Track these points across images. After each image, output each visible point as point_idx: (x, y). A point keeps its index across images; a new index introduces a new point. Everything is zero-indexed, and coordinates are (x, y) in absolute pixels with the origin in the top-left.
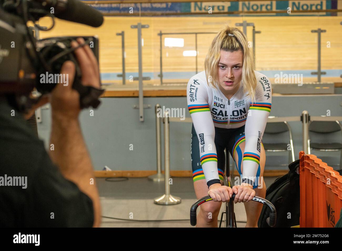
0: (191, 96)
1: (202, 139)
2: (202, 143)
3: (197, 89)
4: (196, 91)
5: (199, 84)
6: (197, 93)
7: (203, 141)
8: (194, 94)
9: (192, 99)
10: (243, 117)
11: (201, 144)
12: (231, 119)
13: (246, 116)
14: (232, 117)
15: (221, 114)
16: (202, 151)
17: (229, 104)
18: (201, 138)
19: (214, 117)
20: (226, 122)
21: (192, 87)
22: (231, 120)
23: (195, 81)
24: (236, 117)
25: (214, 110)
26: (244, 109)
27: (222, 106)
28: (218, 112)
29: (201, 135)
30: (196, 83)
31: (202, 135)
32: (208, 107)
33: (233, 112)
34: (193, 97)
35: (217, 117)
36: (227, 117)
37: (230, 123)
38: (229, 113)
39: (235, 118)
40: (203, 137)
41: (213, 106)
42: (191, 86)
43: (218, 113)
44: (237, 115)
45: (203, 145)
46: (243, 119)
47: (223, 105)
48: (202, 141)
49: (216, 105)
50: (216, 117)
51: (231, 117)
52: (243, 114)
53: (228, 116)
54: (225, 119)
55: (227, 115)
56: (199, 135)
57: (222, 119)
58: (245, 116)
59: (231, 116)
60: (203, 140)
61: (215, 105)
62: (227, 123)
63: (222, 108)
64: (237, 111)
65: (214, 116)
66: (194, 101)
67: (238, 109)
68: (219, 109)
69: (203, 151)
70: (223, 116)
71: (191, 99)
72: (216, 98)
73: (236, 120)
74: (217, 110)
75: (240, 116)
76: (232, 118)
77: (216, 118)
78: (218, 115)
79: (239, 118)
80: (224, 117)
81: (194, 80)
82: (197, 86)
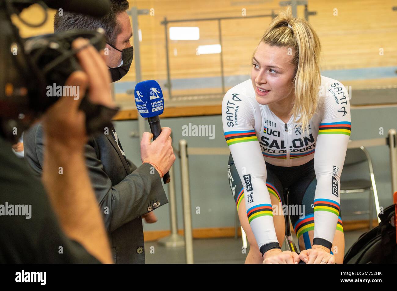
0: (228, 118)
1: (248, 183)
2: (248, 189)
3: (237, 107)
4: (236, 111)
5: (240, 100)
6: (238, 114)
7: (250, 186)
8: (234, 115)
9: (231, 123)
10: (310, 148)
11: (248, 191)
12: (292, 152)
13: (314, 146)
14: (293, 148)
15: (274, 145)
16: (249, 201)
17: (286, 129)
18: (247, 181)
19: (265, 150)
20: (284, 156)
21: (230, 105)
22: (292, 153)
23: (235, 96)
25: (264, 139)
26: (311, 135)
27: (275, 133)
28: (270, 142)
29: (246, 177)
30: (235, 98)
31: (248, 177)
32: (255, 135)
33: (294, 141)
34: (232, 120)
35: (269, 150)
36: (284, 149)
37: (290, 157)
38: (288, 144)
39: (298, 151)
40: (250, 179)
41: (262, 133)
42: (228, 103)
43: (270, 144)
44: (300, 145)
45: (251, 192)
46: (309, 150)
47: (277, 132)
48: (249, 185)
49: (266, 132)
50: (267, 150)
51: (291, 148)
52: (310, 144)
53: (286, 148)
54: (281, 152)
55: (285, 146)
56: (244, 176)
57: (278, 152)
58: (312, 147)
59: (290, 147)
60: (251, 185)
61: (265, 131)
62: (286, 157)
63: (276, 136)
64: (300, 140)
65: (264, 148)
66: (233, 126)
67: (302, 137)
68: (271, 138)
69: (252, 201)
70: (278, 147)
71: (228, 123)
72: (267, 121)
73: (299, 152)
74: (268, 139)
75: (304, 147)
76: (292, 150)
77: (268, 151)
78: (272, 146)
79: (303, 150)
80: (281, 149)
81: (233, 94)
82: (237, 103)
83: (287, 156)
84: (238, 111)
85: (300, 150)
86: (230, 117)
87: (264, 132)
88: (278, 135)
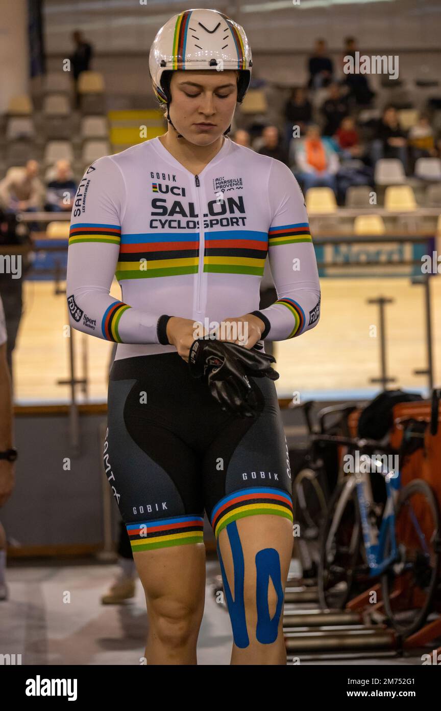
0: (77, 203)
1: (74, 309)
3: (88, 183)
4: (86, 189)
8: (83, 197)
9: (78, 210)
13: (244, 222)
14: (210, 217)
15: (178, 209)
17: (198, 184)
18: (72, 306)
19: (163, 225)
24: (219, 217)
25: (158, 204)
28: (169, 205)
31: (71, 300)
33: (211, 205)
34: (80, 206)
35: (170, 220)
36: (196, 219)
38: (201, 209)
39: (217, 222)
41: (151, 194)
43: (169, 207)
44: (220, 211)
47: (179, 189)
49: (158, 189)
50: (168, 222)
51: (206, 218)
52: (237, 213)
53: (197, 216)
54: (191, 225)
55: (196, 214)
56: (68, 299)
57: (186, 225)
58: (241, 221)
59: (205, 215)
61: (155, 189)
63: (179, 194)
66: (79, 215)
67: (225, 197)
68: (170, 199)
70: (184, 215)
71: (75, 210)
72: (156, 175)
74: (164, 201)
75: (228, 215)
76: (209, 222)
77: (170, 225)
78: (173, 212)
79: (225, 222)
80: (189, 219)
85: (222, 222)
86: (79, 200)
87: (154, 191)
88: (181, 194)
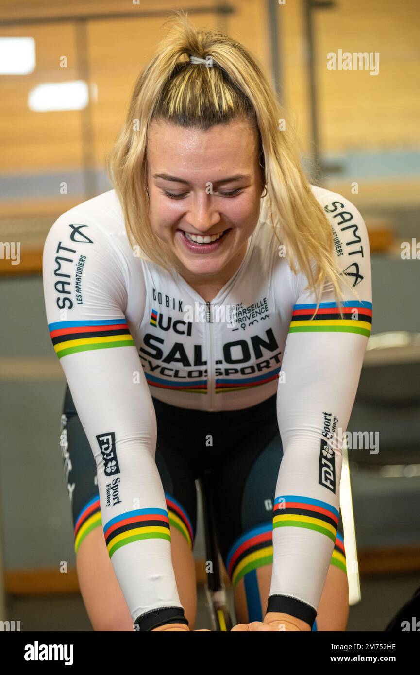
0: (59, 287)
1: (109, 455)
2: (109, 471)
3: (82, 259)
4: (80, 269)
5: (91, 242)
6: (84, 277)
7: (114, 463)
8: (72, 280)
9: (65, 299)
10: (268, 366)
11: (107, 474)
12: (221, 374)
13: (278, 359)
14: (225, 366)
15: (178, 356)
16: (109, 501)
18: (107, 449)
19: (153, 369)
20: (201, 386)
21: (63, 254)
22: (220, 377)
23: (76, 230)
24: (239, 366)
25: (152, 342)
26: (269, 333)
27: (180, 327)
28: (166, 349)
29: (104, 438)
30: (77, 236)
31: (108, 440)
32: (125, 331)
33: (227, 348)
34: (69, 293)
35: (163, 369)
36: (202, 368)
37: (217, 388)
38: (212, 354)
39: (236, 371)
40: (114, 445)
41: (145, 326)
42: (60, 247)
43: (166, 352)
44: (241, 357)
45: (115, 477)
46: (265, 371)
47: (184, 324)
48: (111, 460)
49: (157, 323)
50: (159, 369)
51: (220, 366)
52: (267, 354)
53: (205, 363)
54: (194, 374)
55: (204, 359)
56: (98, 437)
57: (186, 375)
58: (273, 362)
59: (218, 362)
60: (115, 458)
61: (153, 322)
62: (206, 388)
63: (183, 333)
64: (243, 344)
65: (150, 363)
66: (70, 307)
67: (246, 336)
68: (170, 339)
69: (116, 501)
70: (186, 363)
71: (59, 299)
72: (158, 297)
73: (239, 376)
74: (161, 341)
75: (253, 361)
76: (223, 371)
77: (162, 372)
78: (170, 358)
79: (248, 371)
80: (193, 368)
81: (72, 226)
82: (82, 248)
83: (209, 386)
84: (85, 269)
85: (243, 371)
86: (63, 283)
87: (151, 324)
88: (186, 332)
